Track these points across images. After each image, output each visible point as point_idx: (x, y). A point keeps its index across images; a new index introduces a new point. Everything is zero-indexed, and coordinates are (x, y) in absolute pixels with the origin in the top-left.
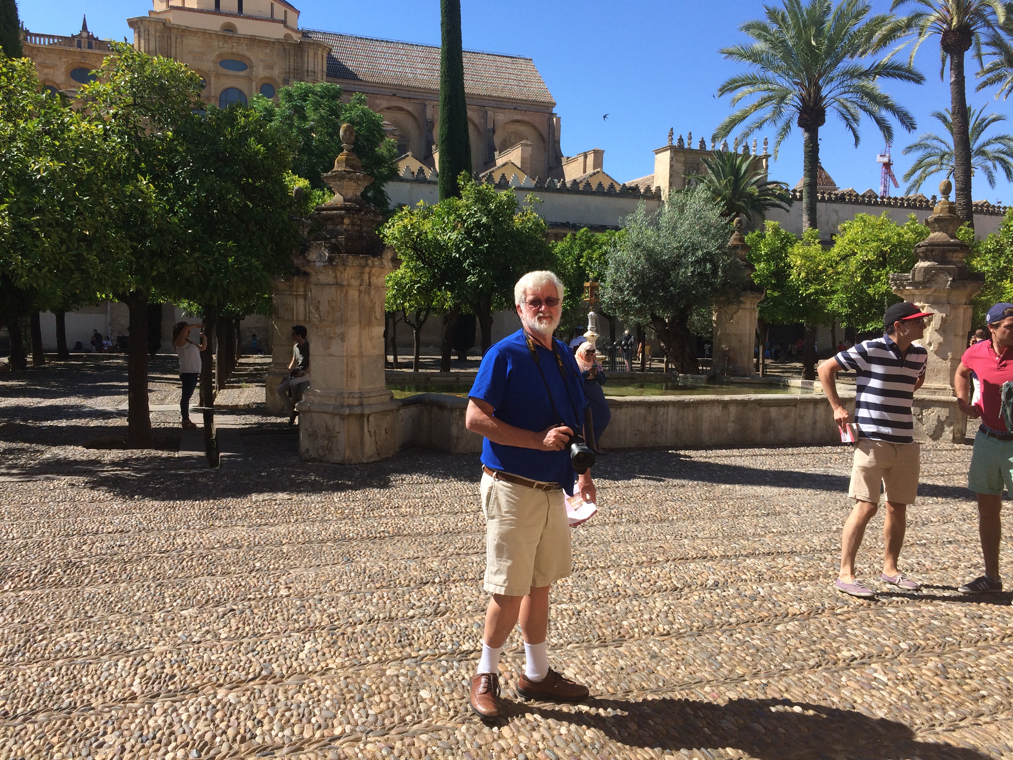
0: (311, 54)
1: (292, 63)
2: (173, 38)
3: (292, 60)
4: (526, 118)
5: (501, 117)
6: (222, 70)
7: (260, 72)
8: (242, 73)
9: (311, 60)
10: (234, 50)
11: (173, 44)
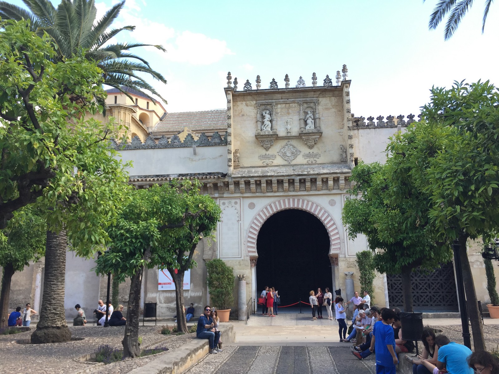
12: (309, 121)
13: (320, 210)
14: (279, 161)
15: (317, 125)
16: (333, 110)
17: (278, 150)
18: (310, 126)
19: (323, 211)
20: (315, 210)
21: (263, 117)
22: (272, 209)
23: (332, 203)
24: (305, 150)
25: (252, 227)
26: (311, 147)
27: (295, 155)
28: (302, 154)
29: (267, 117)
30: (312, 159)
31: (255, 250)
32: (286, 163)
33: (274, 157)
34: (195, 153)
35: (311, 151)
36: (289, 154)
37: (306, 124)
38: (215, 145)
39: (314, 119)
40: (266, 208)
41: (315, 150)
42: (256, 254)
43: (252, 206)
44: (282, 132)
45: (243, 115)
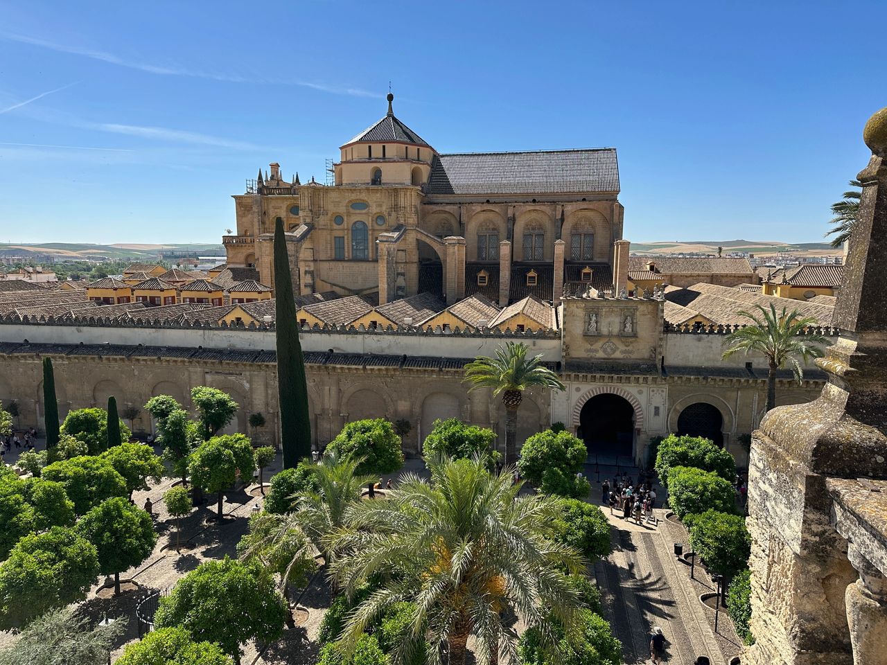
0: (402, 195)
1: (393, 202)
2: (322, 195)
3: (393, 199)
4: (591, 207)
5: (569, 208)
6: (352, 211)
7: (374, 209)
8: (364, 211)
9: (402, 199)
10: (358, 197)
11: (322, 199)
12: (627, 325)
13: (631, 397)
14: (601, 354)
15: (634, 330)
16: (649, 316)
17: (600, 346)
18: (629, 328)
19: (632, 398)
20: (627, 396)
21: (591, 320)
22: (593, 394)
23: (640, 392)
24: (622, 347)
25: (577, 405)
26: (627, 346)
27: (614, 351)
28: (620, 350)
29: (594, 318)
30: (627, 355)
31: (579, 421)
32: (606, 356)
33: (596, 351)
34: (534, 345)
35: (627, 348)
36: (609, 350)
37: (625, 327)
38: (551, 338)
39: (632, 323)
40: (589, 392)
41: (630, 348)
42: (579, 424)
43: (578, 390)
44: (605, 331)
45: (574, 316)
